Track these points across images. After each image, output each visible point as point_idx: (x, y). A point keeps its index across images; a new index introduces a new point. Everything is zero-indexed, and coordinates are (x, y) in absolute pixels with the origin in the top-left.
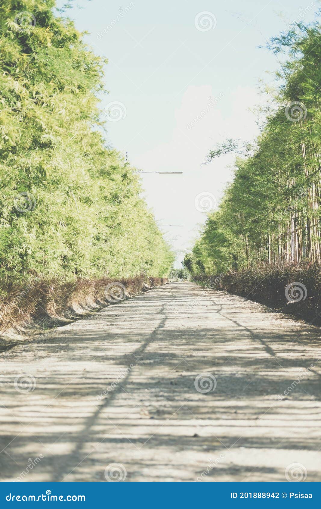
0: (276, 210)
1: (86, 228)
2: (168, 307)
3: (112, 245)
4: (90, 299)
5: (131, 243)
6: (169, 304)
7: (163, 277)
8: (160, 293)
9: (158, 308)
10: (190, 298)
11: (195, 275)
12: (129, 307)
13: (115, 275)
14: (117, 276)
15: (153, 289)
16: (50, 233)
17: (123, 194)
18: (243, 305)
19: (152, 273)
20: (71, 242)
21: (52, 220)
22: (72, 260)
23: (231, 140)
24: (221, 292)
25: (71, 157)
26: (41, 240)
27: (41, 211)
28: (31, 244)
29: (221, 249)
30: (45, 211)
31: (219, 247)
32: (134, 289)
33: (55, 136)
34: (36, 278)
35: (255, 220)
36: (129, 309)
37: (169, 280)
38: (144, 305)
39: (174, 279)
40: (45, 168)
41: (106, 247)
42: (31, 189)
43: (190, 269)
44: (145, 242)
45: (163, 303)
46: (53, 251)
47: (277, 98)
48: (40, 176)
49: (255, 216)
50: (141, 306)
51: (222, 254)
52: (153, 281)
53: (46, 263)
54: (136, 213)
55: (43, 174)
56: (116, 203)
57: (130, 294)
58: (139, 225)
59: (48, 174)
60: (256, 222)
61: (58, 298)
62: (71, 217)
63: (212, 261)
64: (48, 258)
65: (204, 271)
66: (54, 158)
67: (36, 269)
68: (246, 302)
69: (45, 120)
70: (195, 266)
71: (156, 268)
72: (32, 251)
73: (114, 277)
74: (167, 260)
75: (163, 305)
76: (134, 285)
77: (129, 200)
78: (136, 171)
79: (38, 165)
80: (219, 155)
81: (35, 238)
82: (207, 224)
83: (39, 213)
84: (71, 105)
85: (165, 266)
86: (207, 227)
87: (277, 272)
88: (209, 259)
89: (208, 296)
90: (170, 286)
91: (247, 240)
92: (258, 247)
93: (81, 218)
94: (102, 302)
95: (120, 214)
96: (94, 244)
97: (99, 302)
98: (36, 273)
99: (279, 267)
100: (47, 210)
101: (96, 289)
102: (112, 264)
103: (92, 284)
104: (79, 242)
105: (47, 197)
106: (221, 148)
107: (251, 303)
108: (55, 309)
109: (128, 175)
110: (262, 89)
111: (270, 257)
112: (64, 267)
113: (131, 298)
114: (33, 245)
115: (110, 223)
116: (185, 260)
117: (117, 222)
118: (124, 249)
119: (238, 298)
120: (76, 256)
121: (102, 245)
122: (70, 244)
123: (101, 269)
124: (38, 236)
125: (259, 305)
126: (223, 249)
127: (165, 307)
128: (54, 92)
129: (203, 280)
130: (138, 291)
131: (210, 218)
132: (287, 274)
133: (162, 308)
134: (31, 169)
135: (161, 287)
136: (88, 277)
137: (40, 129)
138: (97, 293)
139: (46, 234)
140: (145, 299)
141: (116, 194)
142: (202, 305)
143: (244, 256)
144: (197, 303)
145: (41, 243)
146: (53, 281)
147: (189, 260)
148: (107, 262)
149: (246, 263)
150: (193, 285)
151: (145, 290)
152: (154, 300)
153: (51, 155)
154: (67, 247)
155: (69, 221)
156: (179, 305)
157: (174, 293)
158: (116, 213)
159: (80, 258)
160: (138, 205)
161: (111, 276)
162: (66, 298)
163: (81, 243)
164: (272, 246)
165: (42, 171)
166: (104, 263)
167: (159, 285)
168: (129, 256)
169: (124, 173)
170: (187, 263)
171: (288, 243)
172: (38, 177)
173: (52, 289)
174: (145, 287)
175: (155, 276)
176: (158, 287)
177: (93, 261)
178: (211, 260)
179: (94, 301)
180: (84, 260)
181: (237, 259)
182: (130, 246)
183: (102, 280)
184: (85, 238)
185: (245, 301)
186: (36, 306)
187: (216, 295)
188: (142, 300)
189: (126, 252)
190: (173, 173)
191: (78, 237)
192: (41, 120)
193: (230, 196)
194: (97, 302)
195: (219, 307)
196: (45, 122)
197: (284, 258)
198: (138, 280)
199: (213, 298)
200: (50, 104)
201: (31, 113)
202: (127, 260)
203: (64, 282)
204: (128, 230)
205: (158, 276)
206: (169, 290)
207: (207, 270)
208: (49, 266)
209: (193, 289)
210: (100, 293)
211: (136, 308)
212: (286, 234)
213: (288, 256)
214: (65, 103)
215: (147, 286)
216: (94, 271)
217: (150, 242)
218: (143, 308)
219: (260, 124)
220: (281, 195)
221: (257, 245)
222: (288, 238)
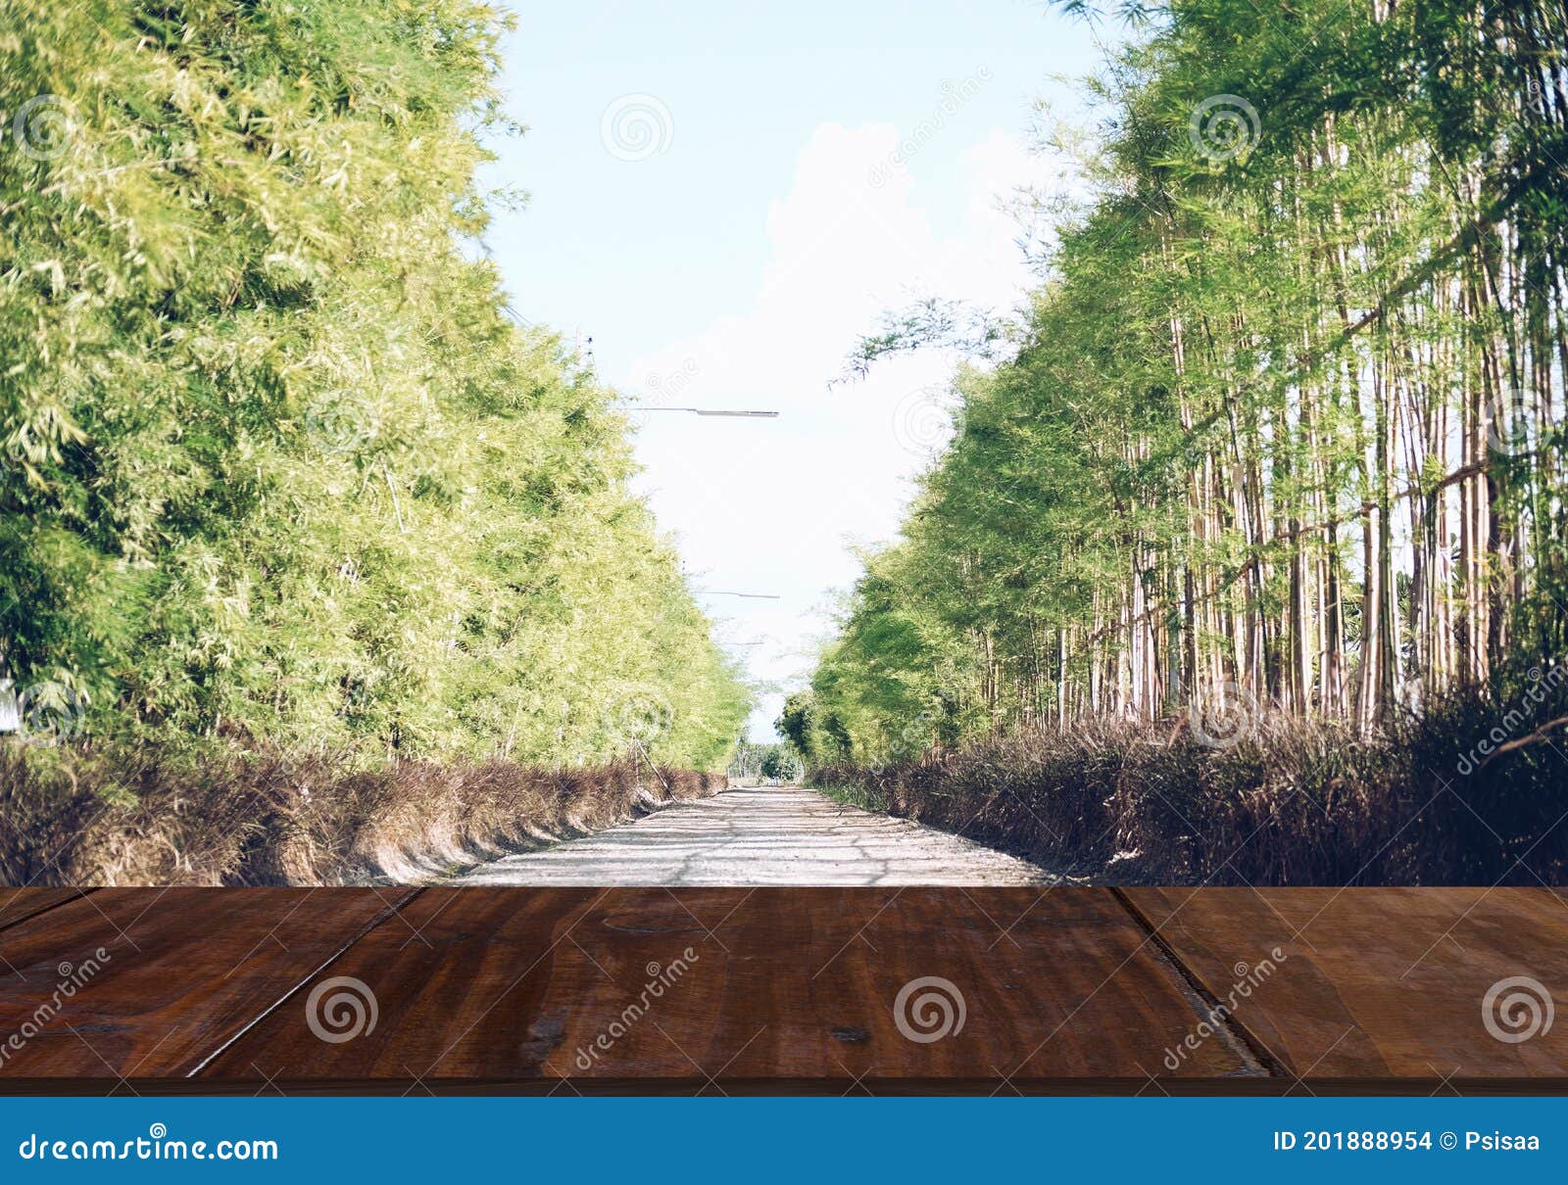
0: (1087, 543)
1: (432, 588)
2: (706, 864)
3: (526, 651)
4: (442, 835)
5: (597, 650)
6: (708, 854)
7: (709, 769)
8: (688, 823)
9: (668, 866)
10: (787, 837)
11: (820, 767)
12: (569, 861)
13: (534, 756)
14: (541, 760)
15: (668, 807)
16: (303, 600)
17: (567, 478)
18: (960, 864)
19: (671, 753)
20: (378, 634)
21: (309, 553)
22: (381, 698)
23: (933, 301)
24: (898, 820)
25: (374, 338)
26: (267, 622)
27: (271, 522)
28: (229, 632)
29: (901, 675)
30: (288, 524)
31: (897, 669)
32: (602, 808)
33: (308, 258)
34: (246, 753)
35: (1017, 577)
36: (569, 868)
37: (731, 781)
38: (624, 856)
39: (749, 780)
40: (284, 372)
41: (504, 658)
42: (235, 443)
43: (802, 743)
44: (646, 648)
45: (690, 853)
46: (312, 662)
47: (1095, 169)
48: (266, 398)
49: (1017, 563)
50: (612, 861)
51: (908, 694)
52: (669, 781)
53: (287, 703)
54: (612, 543)
55: (277, 391)
56: (545, 508)
57: (587, 821)
58: (622, 589)
59: (291, 393)
60: (1019, 583)
61: (324, 825)
62: (381, 547)
63: (876, 717)
64: (294, 685)
65: (848, 752)
66: (321, 343)
67: (248, 723)
68: (972, 853)
69: (277, 204)
70: (818, 736)
71: (682, 739)
72: (232, 656)
73: (531, 762)
74: (723, 712)
75: (687, 859)
76: (603, 791)
77: (589, 498)
78: (618, 402)
79: (259, 363)
80: (892, 353)
81: (248, 614)
82: (861, 591)
83: (264, 530)
84: (368, 159)
85: (715, 731)
86: (861, 599)
87: (1083, 752)
88: (866, 712)
89: (849, 833)
90: (729, 800)
91: (990, 645)
92: (1026, 670)
93: (413, 552)
94: (486, 846)
95: (558, 547)
96: (462, 645)
97: (474, 845)
98: (249, 734)
99: (1088, 737)
100: (294, 521)
101: (464, 799)
102: (526, 718)
103: (451, 782)
104: (409, 634)
105: (292, 473)
106: (902, 329)
107: (989, 857)
108: (310, 863)
109: (588, 414)
110: (1045, 136)
111: (1062, 702)
112: (353, 719)
113: (585, 835)
114: (237, 637)
115: (520, 574)
116: (785, 713)
117: (545, 573)
118: (571, 668)
119: (948, 839)
120: (395, 683)
121: (492, 650)
122: (376, 642)
123: (485, 732)
124: (260, 609)
125: (1013, 861)
126: (912, 678)
127: (692, 864)
128: (313, 111)
129: (844, 783)
130: (617, 813)
131: (870, 570)
132: (1113, 763)
133: (682, 865)
134: (234, 374)
135: (696, 802)
136: (435, 760)
137: (264, 236)
138: (466, 814)
139: (286, 601)
140: (633, 839)
141: (544, 478)
142: (822, 861)
143: (982, 701)
144: (807, 854)
145: (267, 630)
146: (310, 764)
147: (800, 715)
148: (508, 709)
149: (985, 724)
150: (810, 798)
151: (641, 810)
152: (661, 843)
153: (312, 332)
154: (364, 653)
155: (371, 561)
156: (742, 859)
157: (738, 824)
158: (541, 543)
159: (410, 691)
160: (624, 518)
161: (522, 759)
162: (353, 827)
163: (413, 639)
164: (1071, 667)
165: (272, 383)
166: (497, 712)
167: (694, 796)
168: (586, 692)
169: (575, 407)
170: (795, 726)
171: (1123, 656)
172: (259, 403)
173: (305, 791)
174: (643, 802)
175: (679, 766)
176: (686, 801)
177: (459, 705)
178: (870, 715)
179: (456, 840)
180: (424, 699)
181: (957, 710)
182: (590, 657)
183: (489, 771)
184: (428, 622)
185: (969, 849)
186: (243, 849)
187: (879, 832)
188: (622, 843)
189: (578, 678)
190: (746, 413)
191: (402, 617)
192: (262, 203)
193: (939, 498)
194: (467, 844)
195: (880, 866)
196: (277, 210)
197: (1109, 706)
198: (617, 775)
199: (867, 840)
200: (298, 152)
201: (228, 180)
202: (581, 704)
203: (348, 768)
204: (585, 600)
205: (690, 767)
206: (722, 813)
207: (858, 748)
208: (297, 711)
209: (804, 810)
210: (478, 814)
211: (593, 866)
212: (1115, 626)
213: (1121, 702)
214: (349, 151)
215: (648, 797)
216: (459, 737)
217: (663, 649)
218: (618, 866)
219: (1036, 249)
220: (1102, 492)
221: (1022, 664)
222: (1122, 639)
